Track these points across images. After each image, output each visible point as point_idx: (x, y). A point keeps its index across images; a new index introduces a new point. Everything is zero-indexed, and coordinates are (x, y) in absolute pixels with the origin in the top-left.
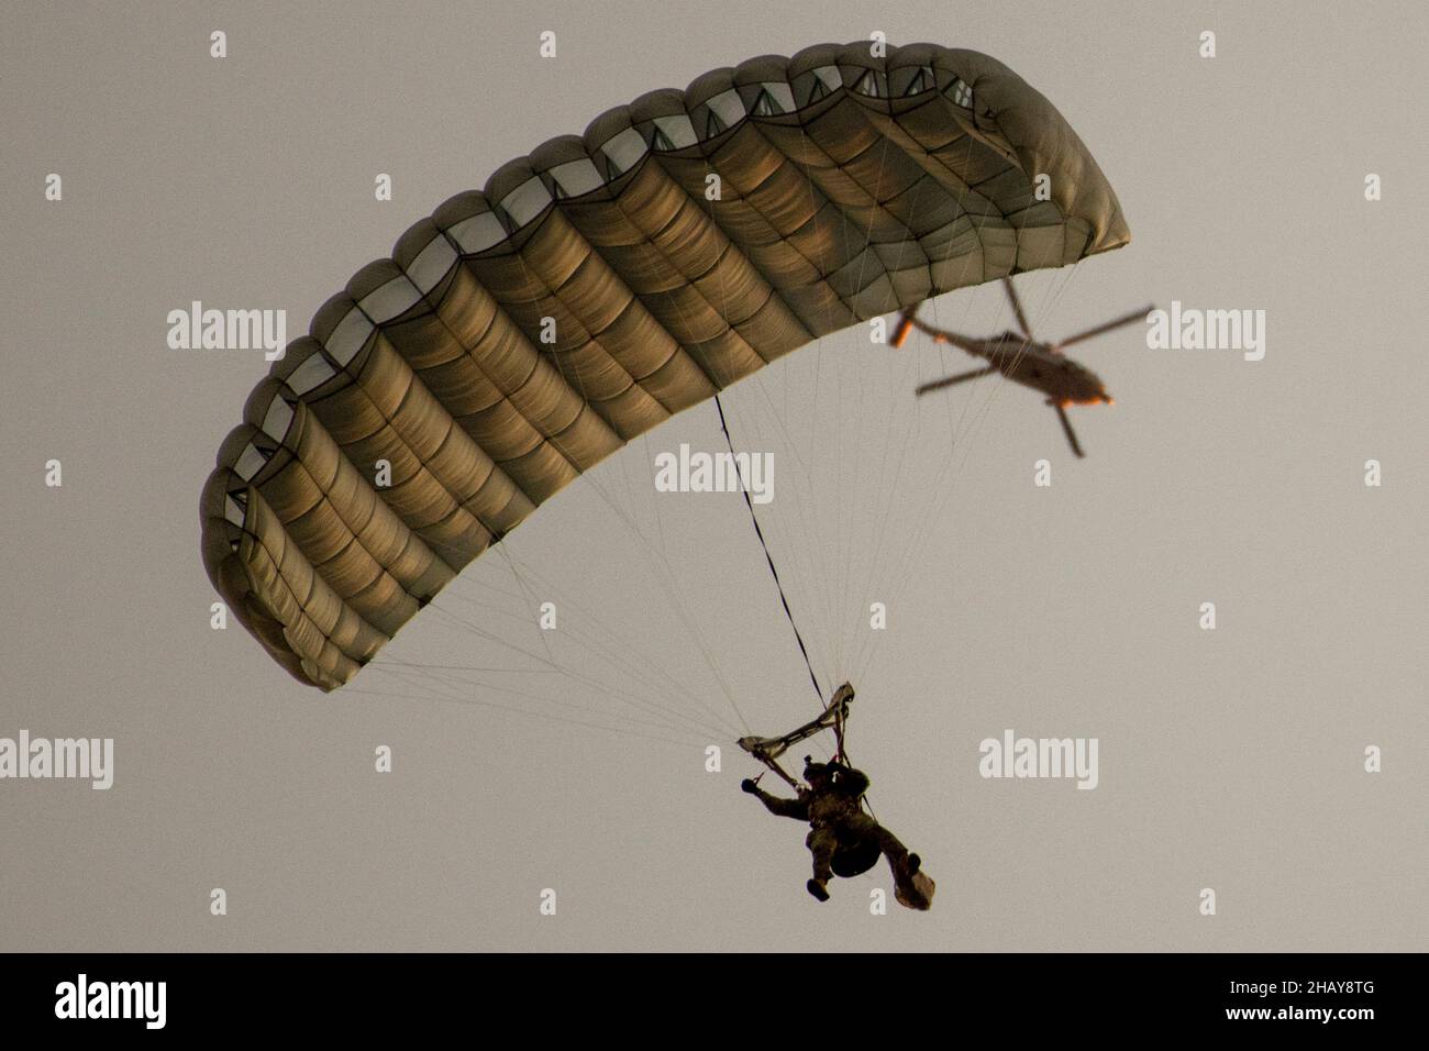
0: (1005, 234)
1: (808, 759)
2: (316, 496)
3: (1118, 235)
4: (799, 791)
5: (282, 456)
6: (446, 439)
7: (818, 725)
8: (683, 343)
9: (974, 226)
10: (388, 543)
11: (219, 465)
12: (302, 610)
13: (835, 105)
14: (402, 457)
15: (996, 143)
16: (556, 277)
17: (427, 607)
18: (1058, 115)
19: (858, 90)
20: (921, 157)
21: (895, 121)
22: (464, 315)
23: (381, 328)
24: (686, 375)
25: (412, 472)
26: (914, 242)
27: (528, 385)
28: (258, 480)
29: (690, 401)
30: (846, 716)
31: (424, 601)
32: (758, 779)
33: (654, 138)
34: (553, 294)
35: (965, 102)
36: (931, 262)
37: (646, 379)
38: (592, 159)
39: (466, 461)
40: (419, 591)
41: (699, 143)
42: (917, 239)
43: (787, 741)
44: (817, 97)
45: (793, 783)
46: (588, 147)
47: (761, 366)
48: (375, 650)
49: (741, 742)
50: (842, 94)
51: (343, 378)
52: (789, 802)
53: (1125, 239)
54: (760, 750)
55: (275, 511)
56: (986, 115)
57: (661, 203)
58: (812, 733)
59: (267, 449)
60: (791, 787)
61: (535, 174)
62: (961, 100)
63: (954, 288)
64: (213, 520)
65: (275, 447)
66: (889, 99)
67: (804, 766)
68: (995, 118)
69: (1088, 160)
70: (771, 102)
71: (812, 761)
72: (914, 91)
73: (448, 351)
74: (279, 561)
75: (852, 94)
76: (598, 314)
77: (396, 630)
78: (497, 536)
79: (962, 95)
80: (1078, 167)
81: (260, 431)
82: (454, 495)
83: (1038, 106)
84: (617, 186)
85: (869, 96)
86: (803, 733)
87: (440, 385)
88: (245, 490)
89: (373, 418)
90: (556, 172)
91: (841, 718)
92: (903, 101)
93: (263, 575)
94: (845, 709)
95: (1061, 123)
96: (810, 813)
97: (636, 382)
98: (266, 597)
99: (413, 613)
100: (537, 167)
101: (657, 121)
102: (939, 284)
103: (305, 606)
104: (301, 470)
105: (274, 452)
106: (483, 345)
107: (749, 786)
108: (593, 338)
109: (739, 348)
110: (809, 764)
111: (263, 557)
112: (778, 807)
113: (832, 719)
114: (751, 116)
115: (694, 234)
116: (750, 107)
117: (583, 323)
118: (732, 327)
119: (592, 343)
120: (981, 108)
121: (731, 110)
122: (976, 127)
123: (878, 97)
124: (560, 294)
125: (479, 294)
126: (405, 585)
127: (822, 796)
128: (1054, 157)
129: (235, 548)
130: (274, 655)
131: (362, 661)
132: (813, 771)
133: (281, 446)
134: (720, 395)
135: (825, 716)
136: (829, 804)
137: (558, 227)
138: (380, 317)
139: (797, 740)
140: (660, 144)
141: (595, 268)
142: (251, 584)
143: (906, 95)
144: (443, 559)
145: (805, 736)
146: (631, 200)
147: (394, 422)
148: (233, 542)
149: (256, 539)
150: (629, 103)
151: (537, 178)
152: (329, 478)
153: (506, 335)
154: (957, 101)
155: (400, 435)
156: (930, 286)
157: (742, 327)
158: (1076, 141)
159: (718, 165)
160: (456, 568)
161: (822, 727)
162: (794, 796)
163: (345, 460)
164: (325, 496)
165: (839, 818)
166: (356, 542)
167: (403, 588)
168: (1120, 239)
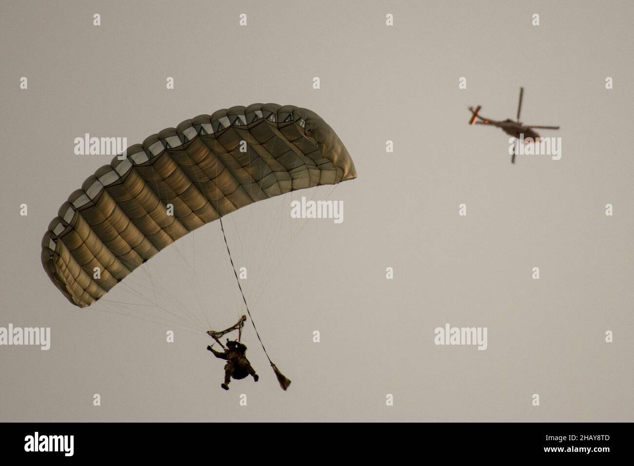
0: (317, 172)
1: (228, 339)
2: (81, 242)
3: (352, 175)
4: (225, 350)
5: (69, 228)
6: (128, 226)
7: (234, 328)
8: (209, 201)
9: (308, 169)
10: (107, 260)
11: (49, 229)
12: (75, 280)
13: (260, 123)
14: (111, 231)
15: (311, 140)
16: (165, 174)
17: (120, 283)
18: (333, 131)
19: (268, 119)
20: (288, 143)
21: (279, 130)
22: (133, 186)
23: (105, 188)
24: (210, 211)
25: (116, 236)
26: (287, 172)
27: (155, 211)
28: (61, 236)
29: (211, 220)
30: (243, 326)
31: (119, 280)
32: (212, 346)
33: (201, 131)
34: (164, 180)
35: (303, 126)
36: (292, 179)
37: (197, 212)
38: (178, 136)
39: (135, 234)
40: (118, 277)
41: (214, 133)
42: (288, 171)
43: (223, 333)
44: (256, 120)
45: (223, 347)
46: (177, 132)
47: (235, 210)
48: (101, 296)
49: (208, 332)
50: (262, 120)
51: (92, 204)
52: (222, 353)
53: (355, 176)
54: (215, 335)
55: (67, 246)
56: (309, 131)
57: (201, 151)
58: (231, 331)
59: (66, 225)
60: (222, 348)
61: (160, 140)
62: (302, 125)
63: (299, 189)
64: (46, 248)
65: (67, 225)
66: (278, 123)
67: (227, 341)
68: (312, 132)
69: (343, 148)
70: (240, 121)
71: (229, 340)
72: (287, 121)
73: (128, 197)
74: (67, 263)
75: (265, 120)
76: (181, 187)
77: (109, 289)
78: (145, 260)
79: (302, 123)
80: (339, 150)
81: (62, 219)
82: (130, 245)
83: (327, 129)
84: (187, 144)
85: (272, 122)
86: (228, 330)
87: (125, 207)
88: (57, 239)
89: (102, 217)
90: (167, 139)
91: (241, 326)
92: (283, 124)
93: (61, 267)
94: (243, 323)
95: (335, 135)
96: (227, 358)
97: (193, 212)
98: (61, 274)
99: (116, 284)
100: (161, 137)
101: (202, 125)
102: (294, 188)
103: (77, 278)
104: (76, 233)
105: (67, 226)
106: (140, 195)
107: (209, 348)
108: (178, 196)
109: (228, 203)
110: (228, 341)
111: (61, 261)
112: (218, 355)
113: (238, 327)
114: (232, 126)
115: (212, 164)
116: (232, 123)
117: (174, 190)
118: (225, 196)
119: (177, 198)
120: (308, 129)
121: (226, 123)
122: (305, 134)
123: (275, 122)
124: (166, 180)
125: (139, 178)
126: (113, 274)
127: (232, 352)
128: (330, 146)
129: (52, 258)
130: (64, 295)
131: (97, 299)
132: (230, 344)
133: (69, 225)
134: (222, 218)
135: (236, 325)
136: (233, 355)
137: (166, 158)
138: (106, 184)
139: (226, 332)
140: (202, 133)
141: (178, 173)
142: (56, 270)
143: (284, 121)
144: (126, 266)
145: (229, 332)
146: (190, 151)
147: (109, 219)
148: (51, 256)
149: (59, 255)
150: (192, 118)
151: (160, 141)
152: (86, 236)
153: (148, 193)
154: (301, 125)
155: (111, 224)
156: (291, 188)
157: (230, 196)
158: (339, 141)
159: (220, 141)
160: (131, 270)
161: (235, 329)
162: (223, 352)
163: (91, 230)
164: (84, 242)
165: (235, 360)
166: (95, 259)
167: (112, 275)
168: (353, 176)
